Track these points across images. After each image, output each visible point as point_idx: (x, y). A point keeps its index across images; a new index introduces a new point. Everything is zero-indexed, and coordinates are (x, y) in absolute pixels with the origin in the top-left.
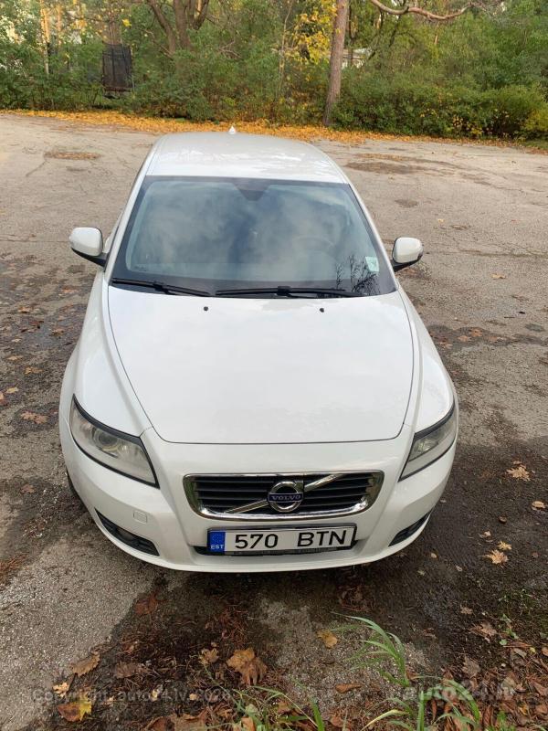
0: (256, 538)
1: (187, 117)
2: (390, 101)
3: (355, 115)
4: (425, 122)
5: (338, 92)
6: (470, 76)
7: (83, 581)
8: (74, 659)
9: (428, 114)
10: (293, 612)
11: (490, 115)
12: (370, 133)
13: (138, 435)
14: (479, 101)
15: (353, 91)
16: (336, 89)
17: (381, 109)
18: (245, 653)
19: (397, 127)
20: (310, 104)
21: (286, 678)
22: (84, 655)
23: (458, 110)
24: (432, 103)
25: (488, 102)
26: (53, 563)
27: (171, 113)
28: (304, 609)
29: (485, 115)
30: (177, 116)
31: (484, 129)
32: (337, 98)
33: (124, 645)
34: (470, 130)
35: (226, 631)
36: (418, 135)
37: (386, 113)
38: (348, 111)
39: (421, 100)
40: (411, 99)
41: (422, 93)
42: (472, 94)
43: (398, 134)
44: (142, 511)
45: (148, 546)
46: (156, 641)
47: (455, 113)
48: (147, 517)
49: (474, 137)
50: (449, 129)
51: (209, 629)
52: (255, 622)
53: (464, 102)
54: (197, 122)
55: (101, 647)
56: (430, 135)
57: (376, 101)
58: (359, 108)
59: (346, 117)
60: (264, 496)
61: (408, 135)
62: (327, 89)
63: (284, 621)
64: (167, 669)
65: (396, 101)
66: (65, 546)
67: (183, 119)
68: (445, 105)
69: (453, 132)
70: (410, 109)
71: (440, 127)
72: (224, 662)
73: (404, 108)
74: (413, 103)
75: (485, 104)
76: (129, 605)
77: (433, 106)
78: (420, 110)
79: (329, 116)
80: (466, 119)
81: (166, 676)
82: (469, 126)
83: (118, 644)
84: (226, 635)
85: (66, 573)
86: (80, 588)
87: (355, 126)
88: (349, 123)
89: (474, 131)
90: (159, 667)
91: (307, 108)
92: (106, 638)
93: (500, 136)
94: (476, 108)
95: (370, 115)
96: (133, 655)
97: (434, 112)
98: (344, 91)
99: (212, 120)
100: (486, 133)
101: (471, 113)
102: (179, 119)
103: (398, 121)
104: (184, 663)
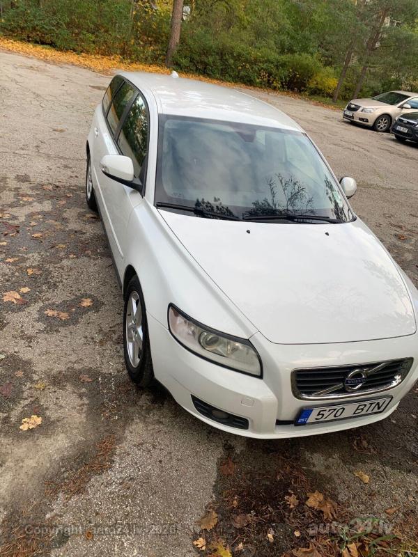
0: (331, 411)
1: (52, 45)
2: (217, 54)
3: (191, 61)
4: (242, 73)
5: (178, 41)
6: (272, 42)
7: (170, 453)
8: (196, 518)
9: (244, 67)
10: (330, 459)
11: (286, 73)
12: (201, 77)
13: (247, 338)
14: (279, 62)
15: (190, 42)
16: (176, 38)
17: (211, 59)
18: (315, 495)
19: (222, 74)
20: (156, 48)
21: (350, 509)
22: (202, 514)
23: (265, 66)
24: (247, 59)
25: (285, 64)
26: (139, 440)
27: (38, 40)
28: (336, 456)
29: (284, 73)
30: (43, 43)
31: (282, 83)
32: (177, 46)
33: (228, 501)
34: (273, 83)
35: (293, 480)
36: (236, 82)
37: (214, 62)
38: (185, 57)
39: (239, 55)
40: (232, 54)
41: (240, 50)
42: (274, 55)
43: (222, 79)
44: (250, 398)
45: (243, 423)
46: (249, 494)
47: (262, 68)
48: (253, 401)
49: (275, 89)
50: (258, 81)
51: (281, 480)
52: (310, 471)
53: (268, 61)
54: (61, 50)
55: (211, 505)
56: (245, 83)
57: (206, 52)
58: (194, 56)
59: (184, 62)
60: (343, 381)
61: (229, 81)
62: (169, 37)
63: (328, 467)
64: (269, 515)
65: (221, 54)
66: (141, 425)
67: (48, 47)
68: (255, 62)
69: (261, 83)
70: (231, 61)
71: (252, 78)
72: (304, 504)
73: (226, 60)
74: (233, 57)
75: (284, 65)
76: (215, 469)
77: (247, 61)
78: (238, 63)
79: (170, 59)
80: (270, 74)
81: (271, 521)
82: (272, 79)
83: (223, 501)
84: (295, 483)
85: (154, 447)
86: (171, 458)
87: (191, 70)
88: (186, 67)
89: (275, 84)
90: (263, 515)
91: (153, 51)
92: (212, 497)
93: (292, 90)
94: (277, 67)
95: (202, 62)
96: (238, 508)
97: (248, 66)
98: (182, 40)
99: (75, 50)
100: (283, 87)
101: (274, 70)
102: (45, 46)
103: (222, 70)
104: (278, 509)
